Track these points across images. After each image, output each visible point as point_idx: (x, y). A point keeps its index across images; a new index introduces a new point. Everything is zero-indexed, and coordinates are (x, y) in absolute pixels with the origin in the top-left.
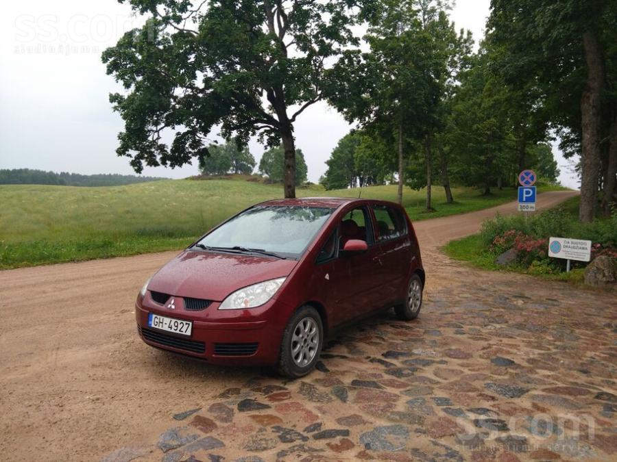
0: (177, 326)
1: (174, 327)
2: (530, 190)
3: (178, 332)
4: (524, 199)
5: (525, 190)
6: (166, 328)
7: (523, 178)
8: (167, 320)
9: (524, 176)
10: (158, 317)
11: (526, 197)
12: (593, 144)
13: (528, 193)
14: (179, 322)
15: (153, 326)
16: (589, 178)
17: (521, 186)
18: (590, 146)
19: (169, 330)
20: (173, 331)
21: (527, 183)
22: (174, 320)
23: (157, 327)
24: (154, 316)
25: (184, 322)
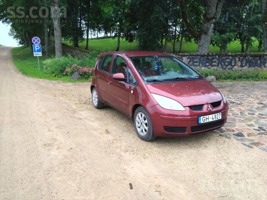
0: (216, 117)
1: (214, 118)
2: (38, 46)
3: (216, 119)
4: (36, 51)
5: (36, 46)
6: (211, 120)
7: (34, 41)
8: (210, 116)
9: (35, 39)
10: (205, 117)
11: (37, 50)
12: (59, 27)
13: (37, 47)
14: (216, 114)
15: (202, 122)
16: (59, 42)
17: (34, 44)
18: (58, 27)
19: (213, 120)
20: (214, 120)
21: (36, 43)
22: (214, 115)
23: (205, 122)
24: (202, 117)
25: (218, 114)
